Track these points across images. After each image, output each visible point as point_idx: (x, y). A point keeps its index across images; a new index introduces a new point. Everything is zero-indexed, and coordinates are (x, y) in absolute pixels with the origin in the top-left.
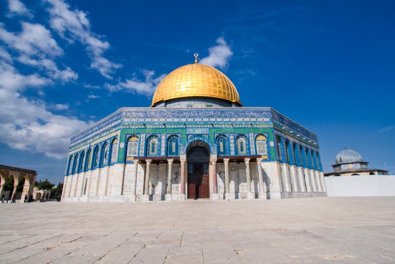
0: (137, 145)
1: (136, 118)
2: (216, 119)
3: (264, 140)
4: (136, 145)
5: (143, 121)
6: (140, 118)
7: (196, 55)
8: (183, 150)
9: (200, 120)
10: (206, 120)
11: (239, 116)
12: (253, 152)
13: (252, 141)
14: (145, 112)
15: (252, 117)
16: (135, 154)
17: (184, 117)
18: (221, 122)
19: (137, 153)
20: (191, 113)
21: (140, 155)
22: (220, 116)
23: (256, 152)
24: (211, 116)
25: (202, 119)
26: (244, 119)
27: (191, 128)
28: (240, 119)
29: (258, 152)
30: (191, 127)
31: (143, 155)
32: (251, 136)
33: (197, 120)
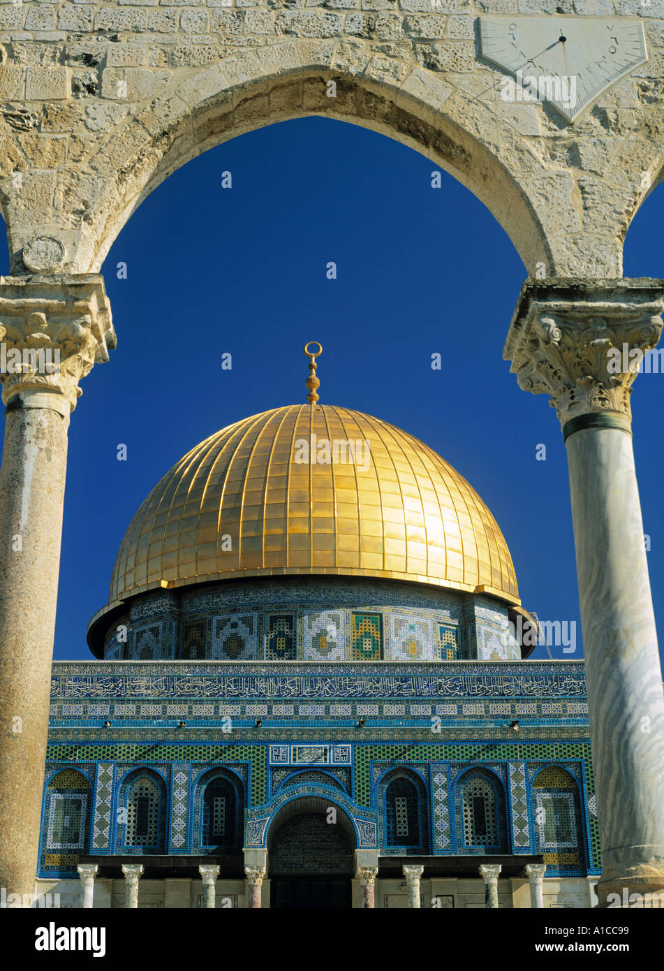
0: (84, 805)
1: (78, 701)
2: (381, 708)
3: (565, 790)
4: (79, 808)
5: (107, 712)
6: (92, 701)
7: (314, 349)
8: (257, 831)
9: (320, 710)
10: (340, 710)
11: (471, 697)
12: (522, 838)
13: (519, 796)
14: (114, 680)
15: (522, 698)
16: (76, 840)
17: (260, 699)
18: (400, 718)
19: (82, 837)
20: (287, 685)
21: (95, 845)
22: (396, 699)
23: (535, 837)
24: (365, 699)
25: (327, 709)
26: (492, 706)
27: (286, 742)
28: (472, 709)
29: (542, 838)
30: (283, 737)
31: (106, 845)
32: (517, 773)
33: (306, 710)
